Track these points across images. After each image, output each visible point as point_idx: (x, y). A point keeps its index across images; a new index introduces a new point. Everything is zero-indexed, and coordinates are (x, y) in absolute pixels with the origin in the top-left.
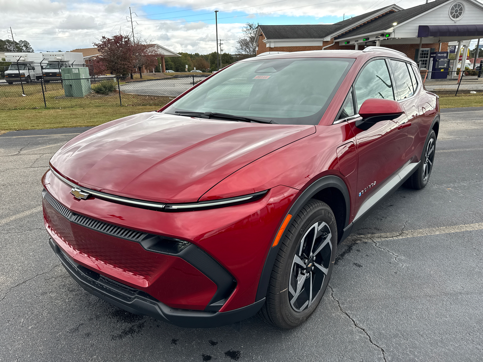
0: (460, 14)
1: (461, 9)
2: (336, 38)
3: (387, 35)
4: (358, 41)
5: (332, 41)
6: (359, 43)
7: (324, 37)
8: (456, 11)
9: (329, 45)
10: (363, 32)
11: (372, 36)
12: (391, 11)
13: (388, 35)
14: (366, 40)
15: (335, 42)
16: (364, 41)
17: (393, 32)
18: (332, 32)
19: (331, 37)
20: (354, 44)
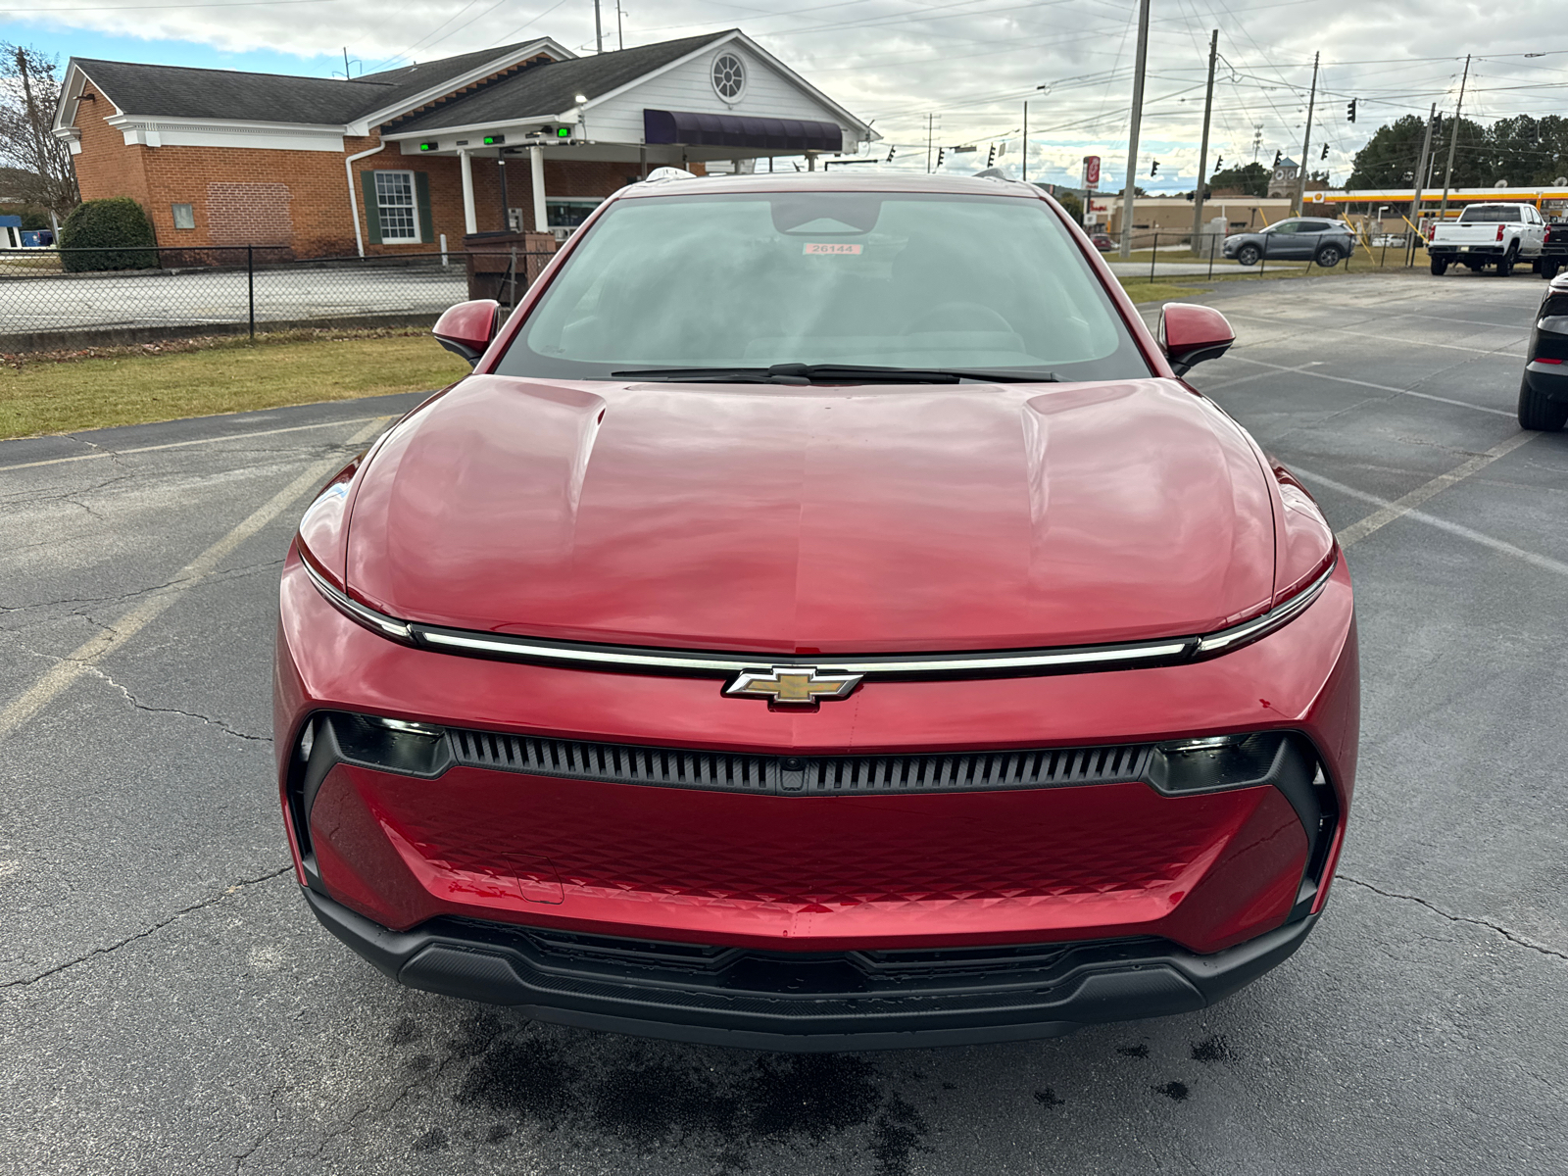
0: (738, 84)
1: (738, 73)
2: (385, 129)
3: (563, 132)
4: (466, 143)
5: (374, 137)
6: (472, 150)
7: (346, 123)
8: (728, 77)
9: (366, 150)
10: (478, 114)
11: (514, 130)
12: (542, 56)
13: (565, 132)
14: (494, 142)
15: (387, 143)
16: (488, 144)
17: (580, 122)
18: (367, 107)
19: (369, 123)
20: (456, 151)
